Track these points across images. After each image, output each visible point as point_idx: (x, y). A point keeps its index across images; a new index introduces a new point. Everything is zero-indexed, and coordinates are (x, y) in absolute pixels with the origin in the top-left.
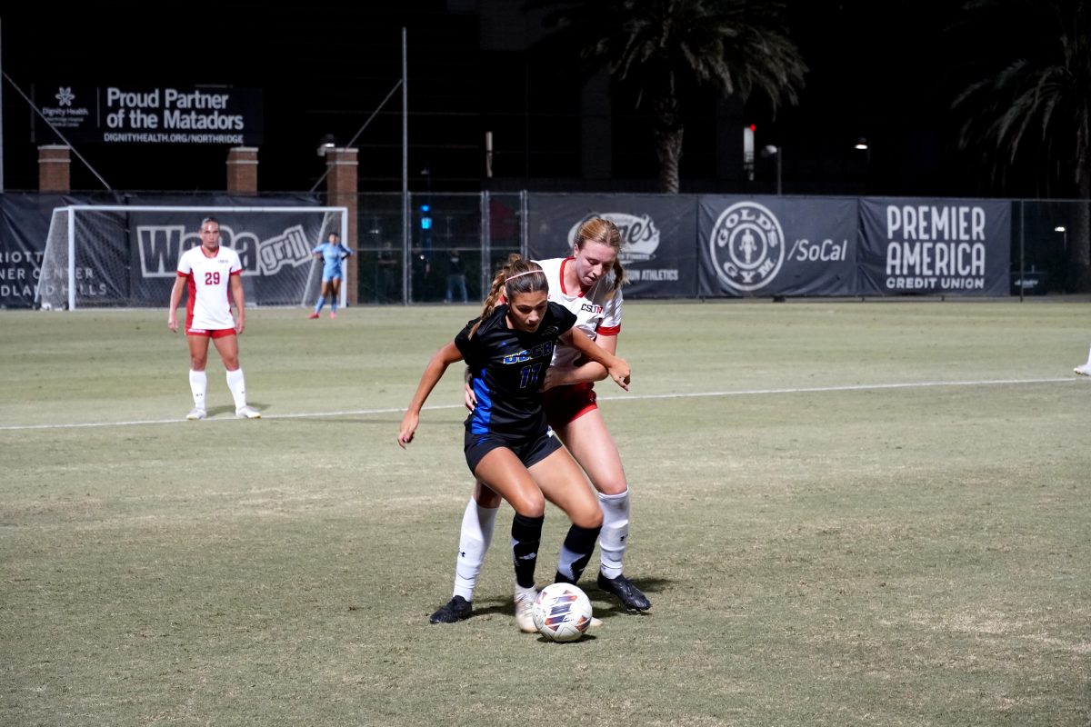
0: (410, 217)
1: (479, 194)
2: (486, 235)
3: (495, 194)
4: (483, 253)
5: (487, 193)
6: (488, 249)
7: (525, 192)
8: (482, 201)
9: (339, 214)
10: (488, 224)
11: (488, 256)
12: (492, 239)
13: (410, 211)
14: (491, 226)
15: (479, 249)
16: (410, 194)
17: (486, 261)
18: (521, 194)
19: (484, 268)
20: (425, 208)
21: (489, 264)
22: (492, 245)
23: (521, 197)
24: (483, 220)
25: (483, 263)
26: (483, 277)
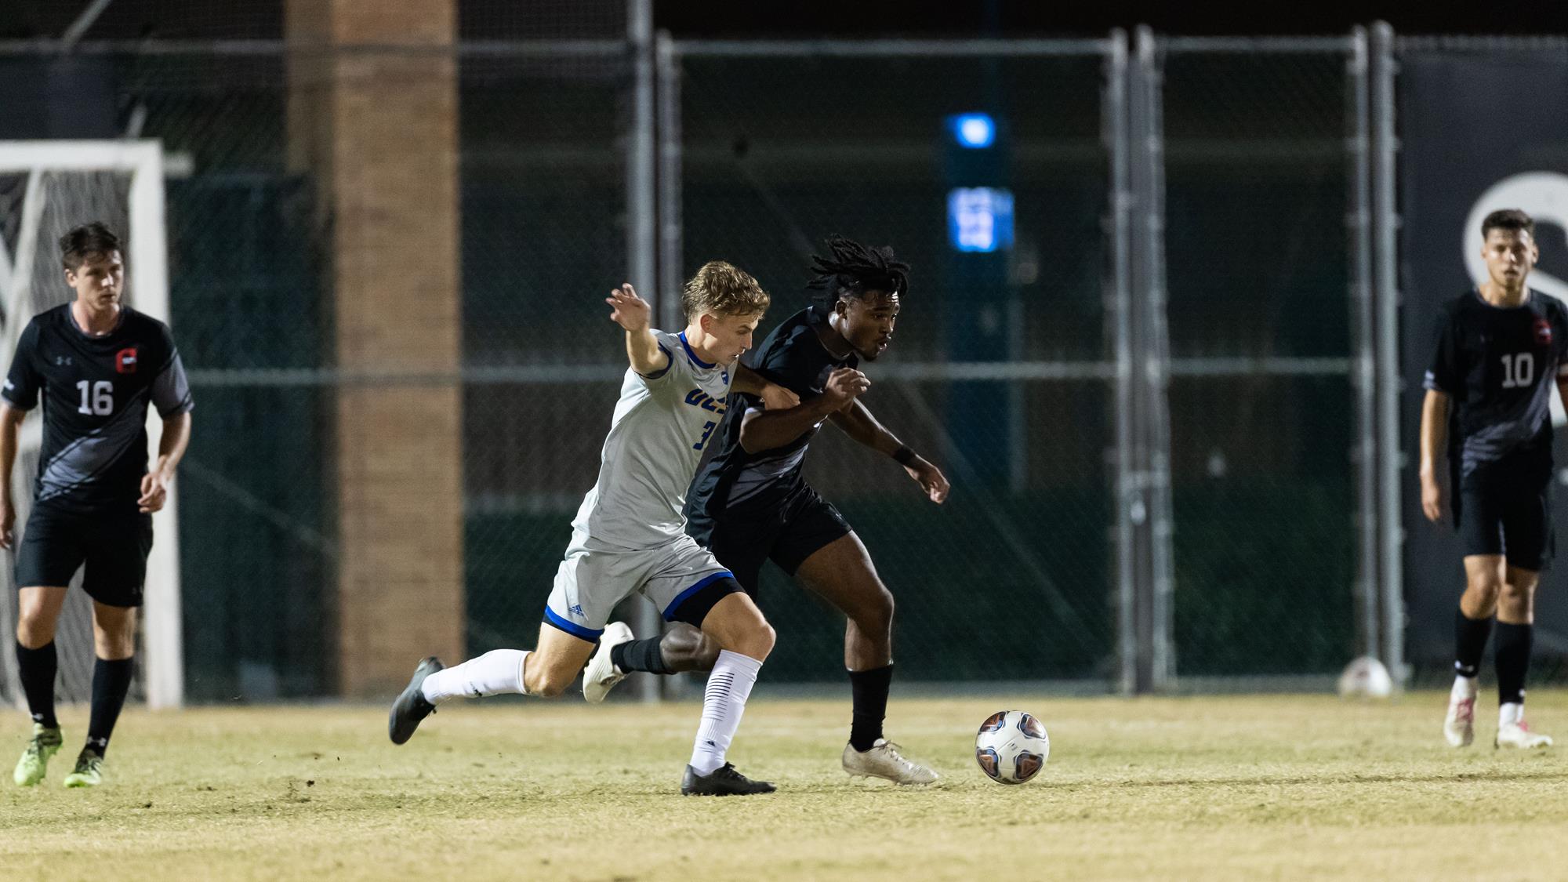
0: (671, 188)
1: (1099, 46)
2: (1136, 289)
3: (1189, 44)
4: (1123, 392)
5: (1147, 43)
6: (1155, 369)
7: (1384, 31)
8: (1116, 90)
9: (119, 184)
10: (1154, 223)
11: (1158, 412)
12: (1174, 310)
13: (671, 150)
14: (1169, 236)
15: (1099, 370)
16: (667, 48)
17: (1143, 437)
18: (1358, 43)
19: (1128, 483)
20: (975, 131)
21: (1161, 460)
22: (1181, 341)
23: (1359, 65)
24: (1121, 201)
25: (1123, 454)
26: (1124, 536)
